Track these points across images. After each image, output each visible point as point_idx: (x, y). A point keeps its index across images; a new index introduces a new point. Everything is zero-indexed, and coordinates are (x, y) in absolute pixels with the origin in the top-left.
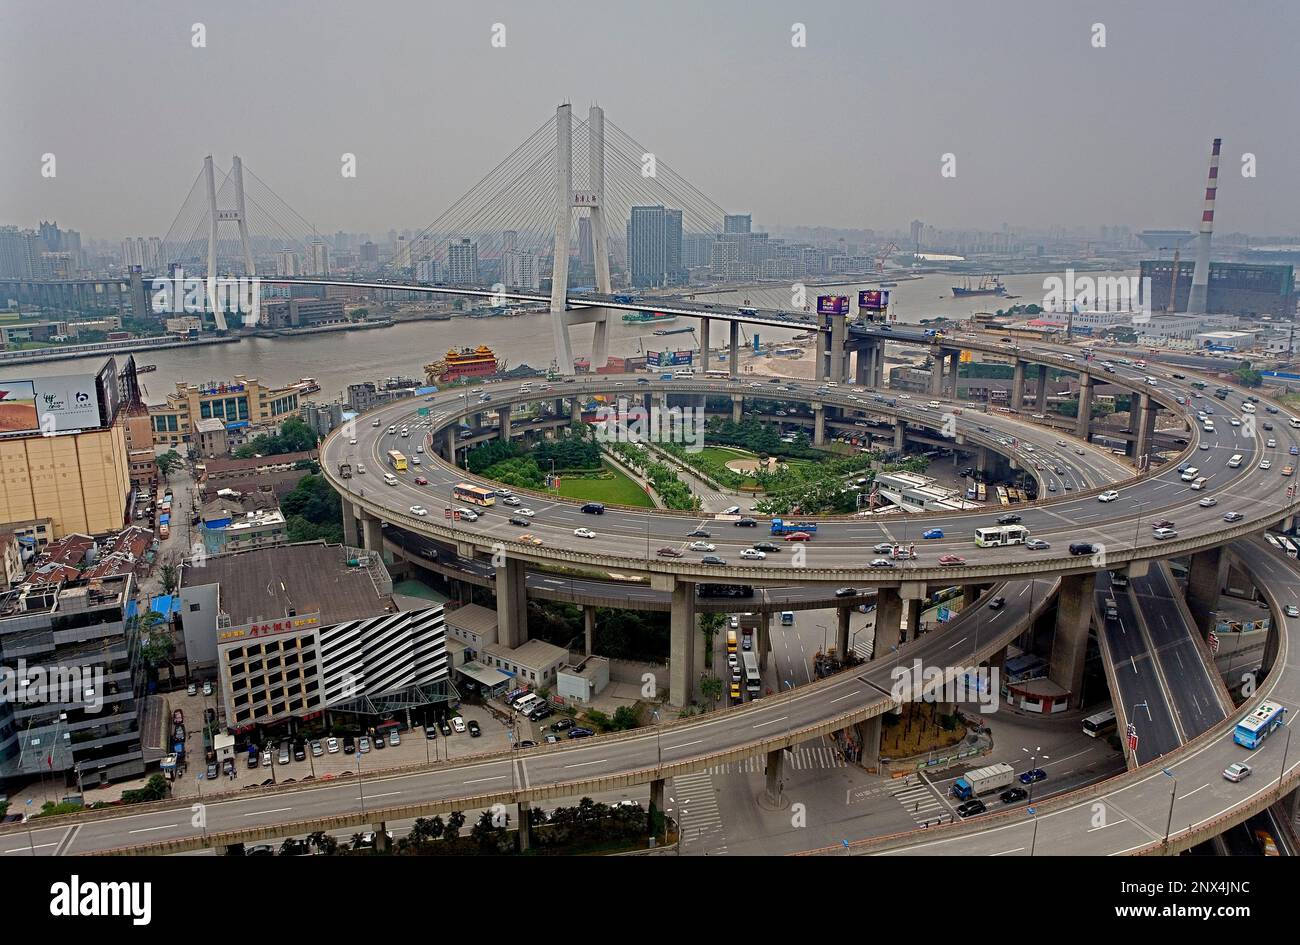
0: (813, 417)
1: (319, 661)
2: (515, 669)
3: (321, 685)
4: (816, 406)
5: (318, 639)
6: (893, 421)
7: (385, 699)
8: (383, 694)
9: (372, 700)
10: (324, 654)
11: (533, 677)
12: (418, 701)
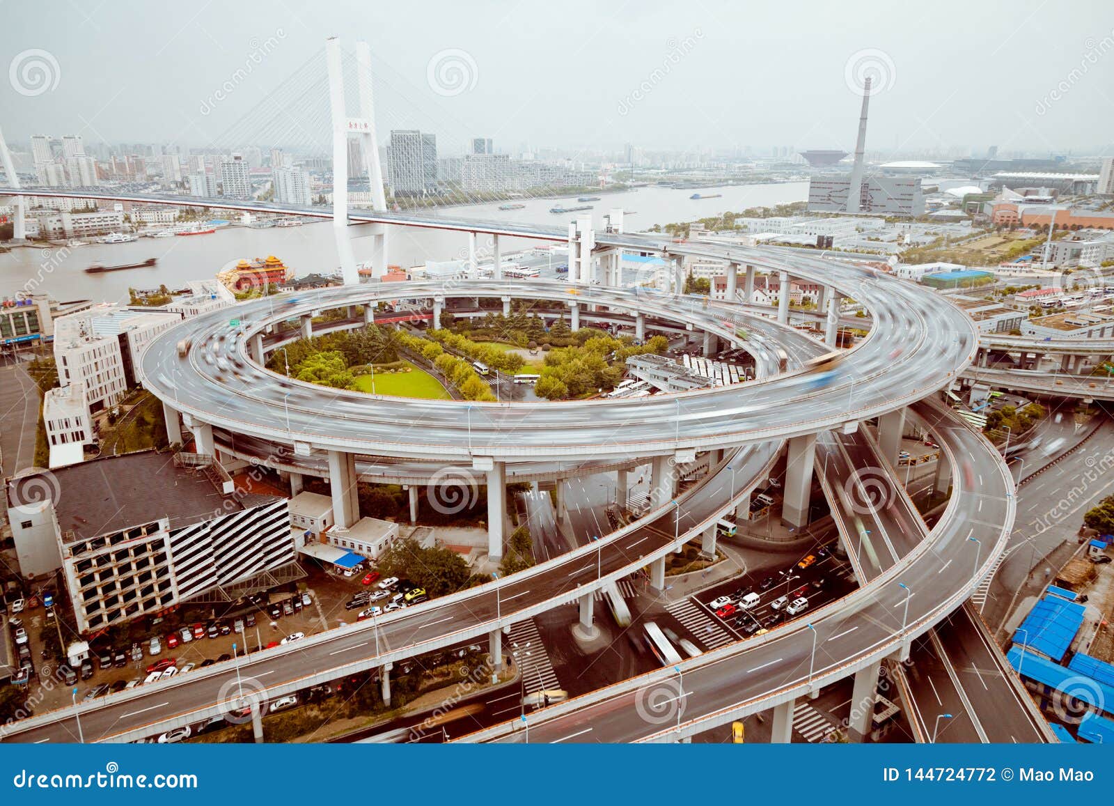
0: (570, 312)
1: (169, 561)
2: (353, 546)
3: (173, 582)
4: (572, 304)
5: (168, 541)
6: (634, 314)
7: (236, 586)
8: (234, 582)
9: (224, 589)
10: (175, 554)
11: (369, 550)
12: (269, 584)
